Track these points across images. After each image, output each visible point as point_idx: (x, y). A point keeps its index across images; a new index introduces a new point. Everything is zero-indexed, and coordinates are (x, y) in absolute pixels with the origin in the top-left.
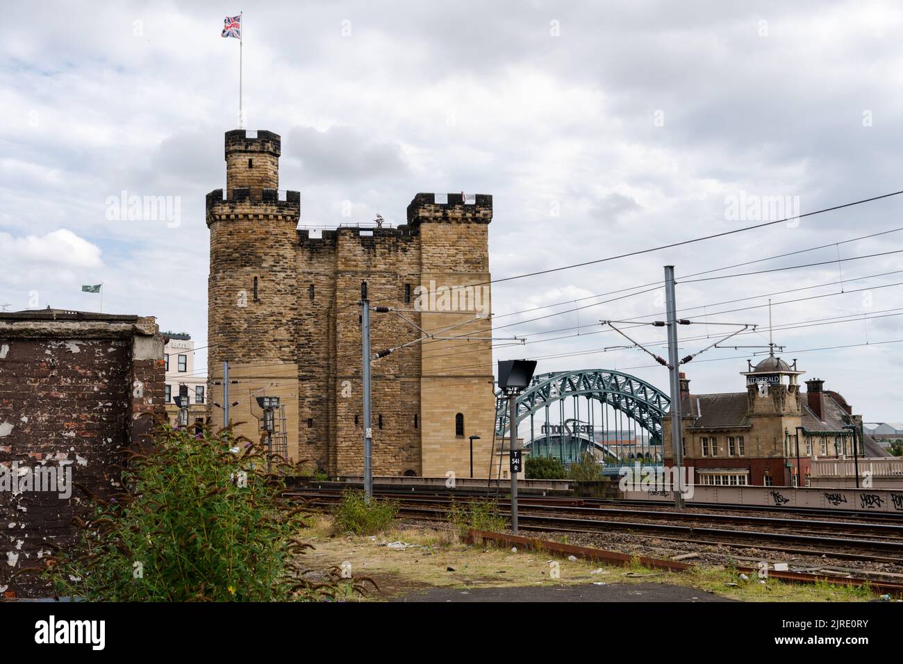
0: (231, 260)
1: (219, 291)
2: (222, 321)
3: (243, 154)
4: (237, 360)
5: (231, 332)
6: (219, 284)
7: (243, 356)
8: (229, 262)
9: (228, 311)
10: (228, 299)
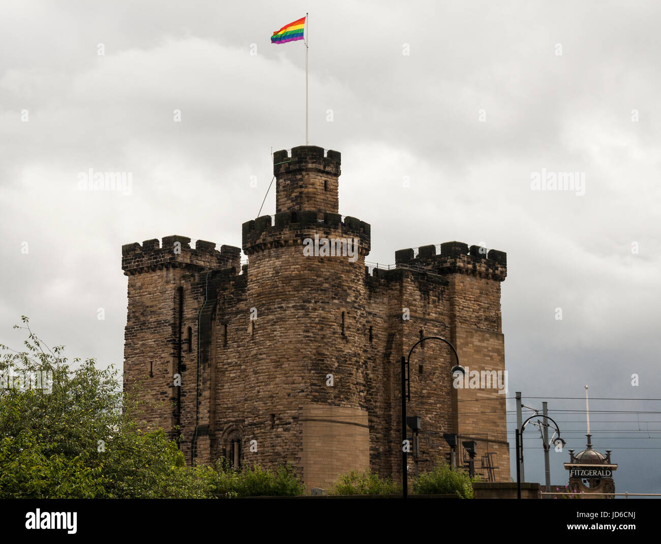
0: (322, 290)
1: (311, 323)
2: (314, 357)
3: (320, 174)
4: (329, 401)
6: (312, 315)
7: (335, 397)
8: (320, 292)
9: (320, 346)
10: (320, 333)
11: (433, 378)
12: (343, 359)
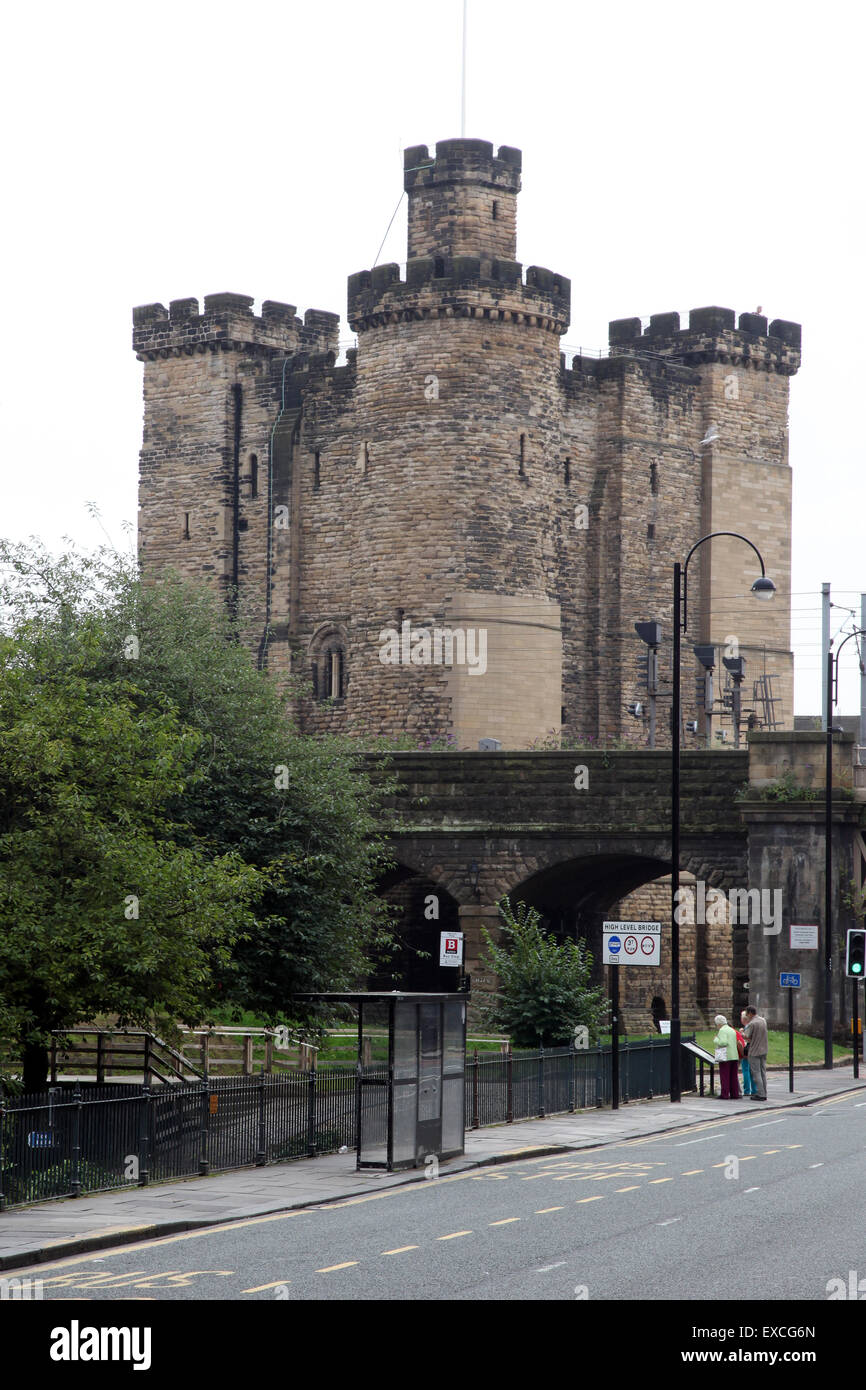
0: (486, 397)
1: (467, 454)
2: (472, 513)
3: (487, 190)
4: (497, 587)
5: (489, 535)
6: (468, 440)
7: (506, 581)
8: (483, 400)
9: (482, 494)
10: (482, 471)
11: (671, 545)
12: (520, 516)
